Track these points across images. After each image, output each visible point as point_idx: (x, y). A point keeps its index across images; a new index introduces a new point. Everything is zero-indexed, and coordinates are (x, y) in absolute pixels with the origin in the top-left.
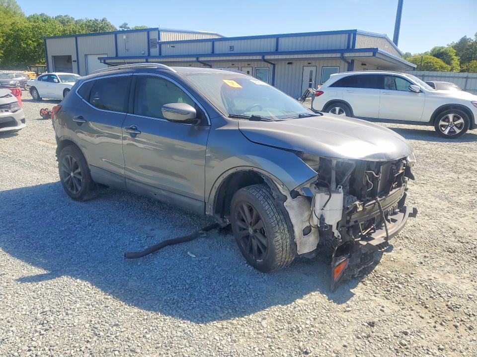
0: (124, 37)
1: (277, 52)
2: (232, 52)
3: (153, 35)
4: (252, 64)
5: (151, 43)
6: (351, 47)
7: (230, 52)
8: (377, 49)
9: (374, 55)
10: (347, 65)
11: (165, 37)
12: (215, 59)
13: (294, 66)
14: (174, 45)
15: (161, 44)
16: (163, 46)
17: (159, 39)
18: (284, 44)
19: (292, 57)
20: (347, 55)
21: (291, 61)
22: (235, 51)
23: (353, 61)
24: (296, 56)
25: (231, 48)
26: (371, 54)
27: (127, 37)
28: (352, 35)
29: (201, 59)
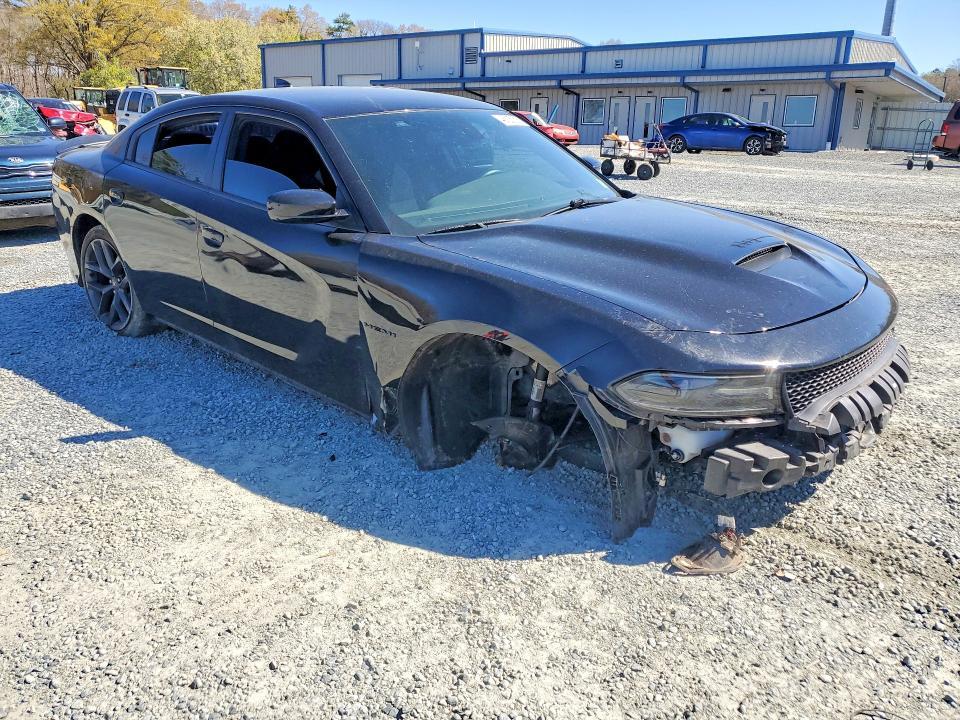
0: (417, 44)
1: (703, 70)
2: (620, 71)
3: (472, 41)
4: (656, 92)
5: (467, 55)
6: (841, 61)
7: (615, 71)
8: (893, 64)
9: (887, 75)
10: (832, 91)
11: (492, 45)
12: (587, 82)
13: (734, 93)
14: (510, 58)
15: (484, 57)
16: (489, 61)
17: (482, 47)
18: (718, 57)
19: (728, 78)
20: (837, 74)
21: (727, 87)
22: (625, 69)
23: (843, 86)
24: (736, 78)
25: (619, 64)
26: (882, 72)
27: (421, 45)
28: (844, 40)
29: (565, 83)
